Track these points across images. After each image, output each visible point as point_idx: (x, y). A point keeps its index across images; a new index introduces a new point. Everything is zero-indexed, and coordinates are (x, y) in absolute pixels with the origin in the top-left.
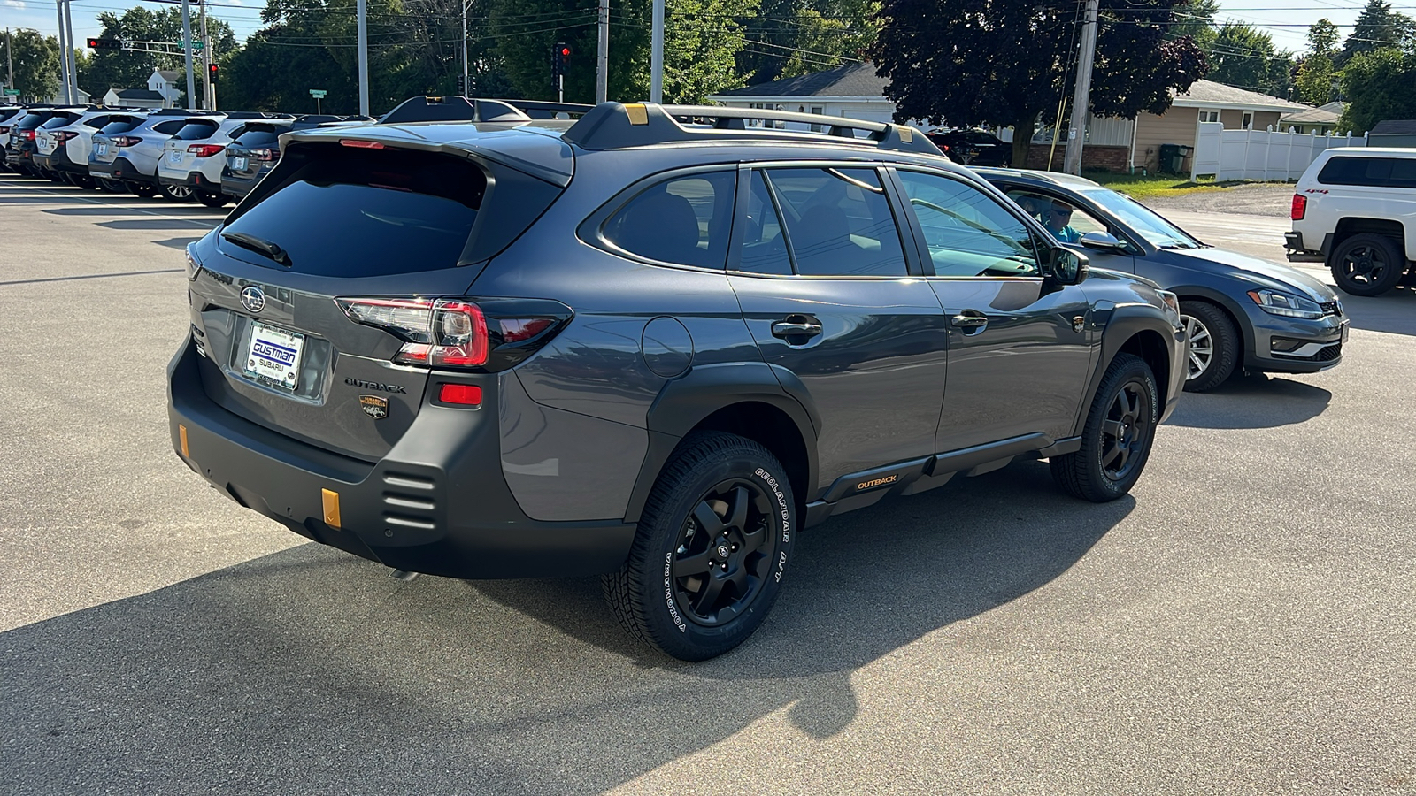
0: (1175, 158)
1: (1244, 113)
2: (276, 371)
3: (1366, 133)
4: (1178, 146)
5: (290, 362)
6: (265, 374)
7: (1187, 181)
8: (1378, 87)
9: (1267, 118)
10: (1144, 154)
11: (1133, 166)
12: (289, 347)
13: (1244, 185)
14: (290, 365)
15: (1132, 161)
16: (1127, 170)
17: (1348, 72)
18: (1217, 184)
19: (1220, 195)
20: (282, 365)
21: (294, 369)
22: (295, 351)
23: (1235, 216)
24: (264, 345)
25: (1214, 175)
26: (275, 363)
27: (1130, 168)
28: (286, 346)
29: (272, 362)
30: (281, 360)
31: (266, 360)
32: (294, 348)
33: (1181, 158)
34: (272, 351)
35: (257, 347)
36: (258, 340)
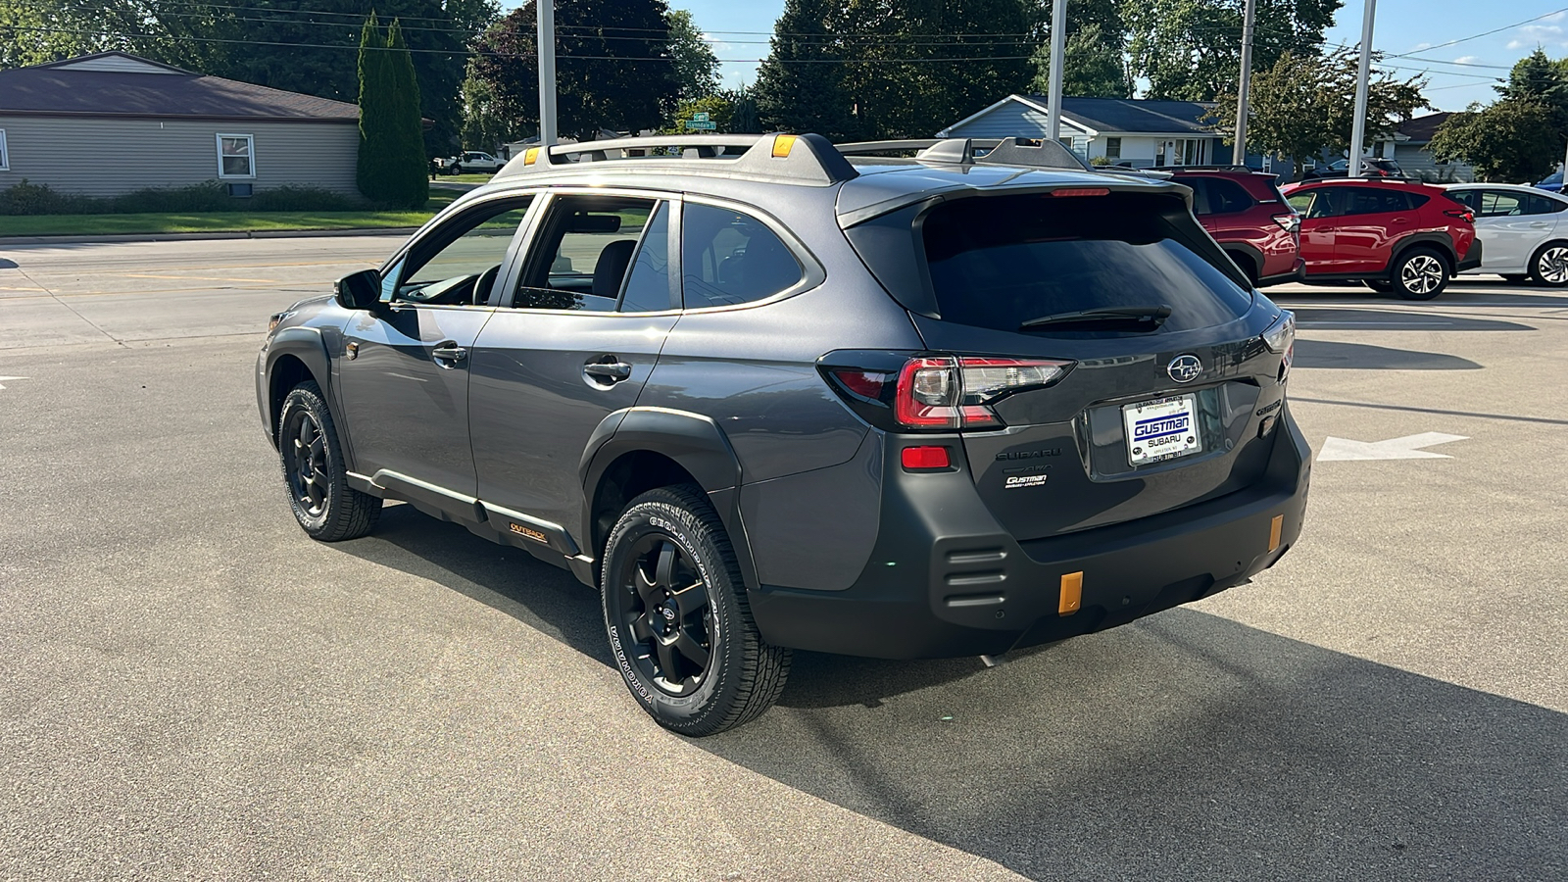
2: (1174, 443)
5: (1185, 427)
6: (1159, 454)
12: (1180, 412)
14: (1186, 430)
20: (1177, 435)
21: (1192, 431)
22: (1187, 414)
24: (1149, 425)
26: (1169, 436)
28: (1176, 413)
29: (1164, 437)
30: (1176, 429)
31: (1156, 439)
32: (1185, 411)
34: (1160, 426)
35: (1139, 431)
36: (1137, 423)
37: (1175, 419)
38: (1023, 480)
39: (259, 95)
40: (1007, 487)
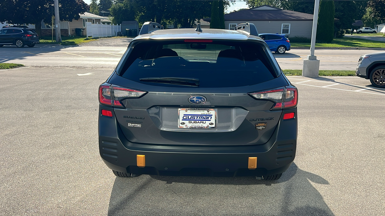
0: (80, 32)
1: (93, 19)
2: (202, 124)
3: (120, 24)
4: (80, 29)
5: (210, 119)
6: (195, 126)
7: (86, 38)
8: (120, 13)
9: (98, 20)
10: (72, 31)
11: (70, 35)
12: (208, 114)
13: (100, 39)
15: (69, 33)
16: (69, 36)
17: (112, 9)
18: (92, 39)
19: (94, 41)
20: (205, 121)
21: (213, 121)
22: (212, 115)
23: (107, 47)
24: (190, 116)
25: (91, 36)
26: (200, 121)
27: (69, 35)
29: (198, 121)
30: (204, 119)
31: (193, 121)
32: (210, 114)
33: (82, 32)
34: (196, 118)
35: (185, 117)
36: (184, 115)
37: (204, 116)
38: (133, 125)
39: (295, 14)
40: (128, 126)
